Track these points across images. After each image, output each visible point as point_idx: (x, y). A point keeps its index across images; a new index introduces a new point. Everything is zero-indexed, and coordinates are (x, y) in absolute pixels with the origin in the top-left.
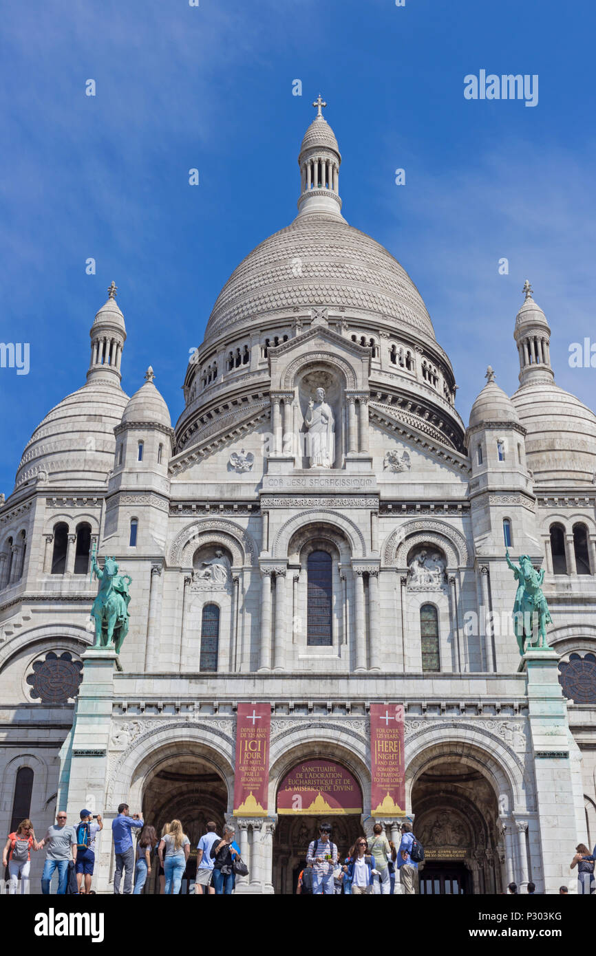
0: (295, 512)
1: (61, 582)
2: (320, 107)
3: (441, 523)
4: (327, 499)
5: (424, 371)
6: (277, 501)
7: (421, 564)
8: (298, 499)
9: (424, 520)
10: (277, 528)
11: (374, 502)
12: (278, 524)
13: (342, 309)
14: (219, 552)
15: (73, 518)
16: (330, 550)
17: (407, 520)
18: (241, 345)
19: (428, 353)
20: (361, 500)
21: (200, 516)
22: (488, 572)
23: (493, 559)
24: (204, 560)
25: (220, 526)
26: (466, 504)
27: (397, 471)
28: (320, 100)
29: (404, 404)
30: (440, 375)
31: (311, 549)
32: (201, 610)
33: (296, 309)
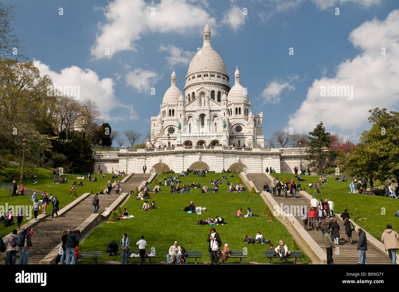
0: (200, 112)
1: (171, 118)
3: (217, 113)
4: (203, 110)
5: (223, 78)
6: (197, 111)
7: (215, 118)
11: (209, 111)
12: (198, 114)
13: (210, 69)
15: (172, 109)
16: (204, 117)
17: (213, 113)
18: (194, 75)
19: (224, 75)
20: (208, 111)
21: (189, 113)
25: (191, 114)
26: (220, 110)
27: (212, 106)
29: (219, 85)
30: (226, 78)
31: (201, 117)
32: (189, 124)
33: (202, 70)
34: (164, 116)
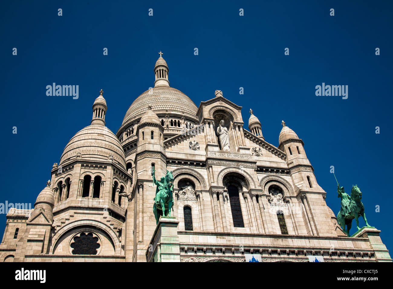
0: (223, 167)
1: (88, 201)
2: (161, 54)
3: (279, 177)
4: (236, 163)
6: (215, 162)
7: (273, 194)
8: (224, 162)
9: (273, 176)
10: (217, 173)
11: (255, 166)
12: (217, 171)
14: (188, 183)
15: (93, 173)
16: (236, 185)
17: (266, 175)
20: (250, 165)
21: (180, 166)
22: (306, 198)
23: (308, 192)
24: (182, 186)
25: (189, 171)
26: (288, 171)
27: (258, 155)
28: (161, 52)
31: (229, 184)
32: (183, 209)
34: (64, 195)
